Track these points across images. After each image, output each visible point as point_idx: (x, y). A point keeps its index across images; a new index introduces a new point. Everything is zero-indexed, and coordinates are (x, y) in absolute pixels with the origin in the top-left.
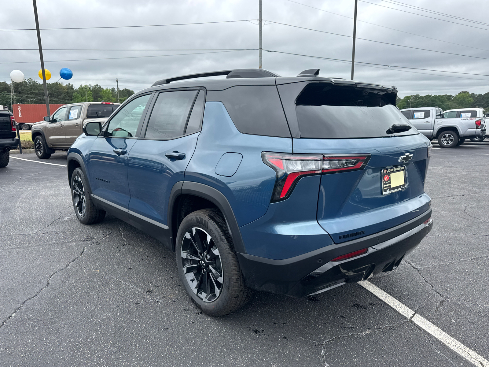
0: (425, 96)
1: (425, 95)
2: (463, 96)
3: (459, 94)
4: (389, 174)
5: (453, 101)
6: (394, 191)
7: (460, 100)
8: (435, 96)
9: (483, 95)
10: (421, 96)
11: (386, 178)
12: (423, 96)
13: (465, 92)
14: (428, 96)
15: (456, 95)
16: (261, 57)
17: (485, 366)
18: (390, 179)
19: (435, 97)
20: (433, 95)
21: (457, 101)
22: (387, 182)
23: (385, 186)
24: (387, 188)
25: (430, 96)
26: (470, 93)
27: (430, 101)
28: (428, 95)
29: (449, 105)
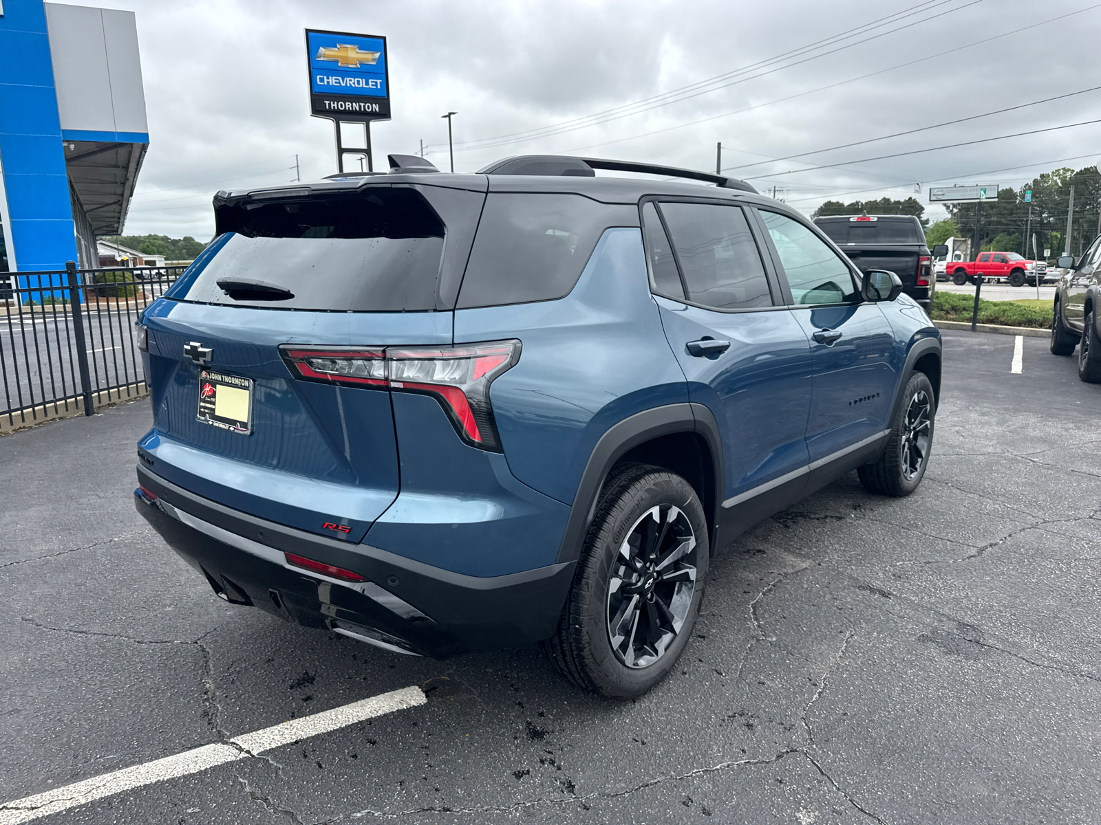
4: (214, 383)
6: (217, 424)
11: (207, 389)
17: (2, 812)
18: (214, 395)
22: (209, 399)
23: (202, 404)
24: (206, 411)
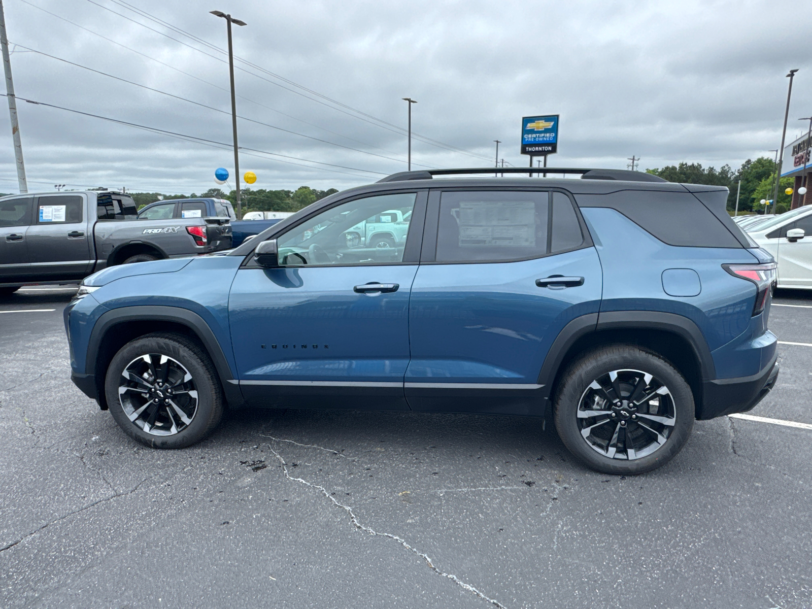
0: (257, 192)
1: (258, 190)
2: (304, 192)
3: (299, 189)
5: (293, 198)
7: (301, 198)
8: (270, 191)
9: (326, 191)
10: (253, 191)
12: (255, 190)
13: (305, 188)
14: (261, 192)
15: (296, 191)
16: (14, 110)
19: (271, 193)
20: (267, 191)
21: (298, 199)
25: (265, 191)
26: (311, 189)
27: (266, 198)
28: (262, 190)
29: (289, 204)
